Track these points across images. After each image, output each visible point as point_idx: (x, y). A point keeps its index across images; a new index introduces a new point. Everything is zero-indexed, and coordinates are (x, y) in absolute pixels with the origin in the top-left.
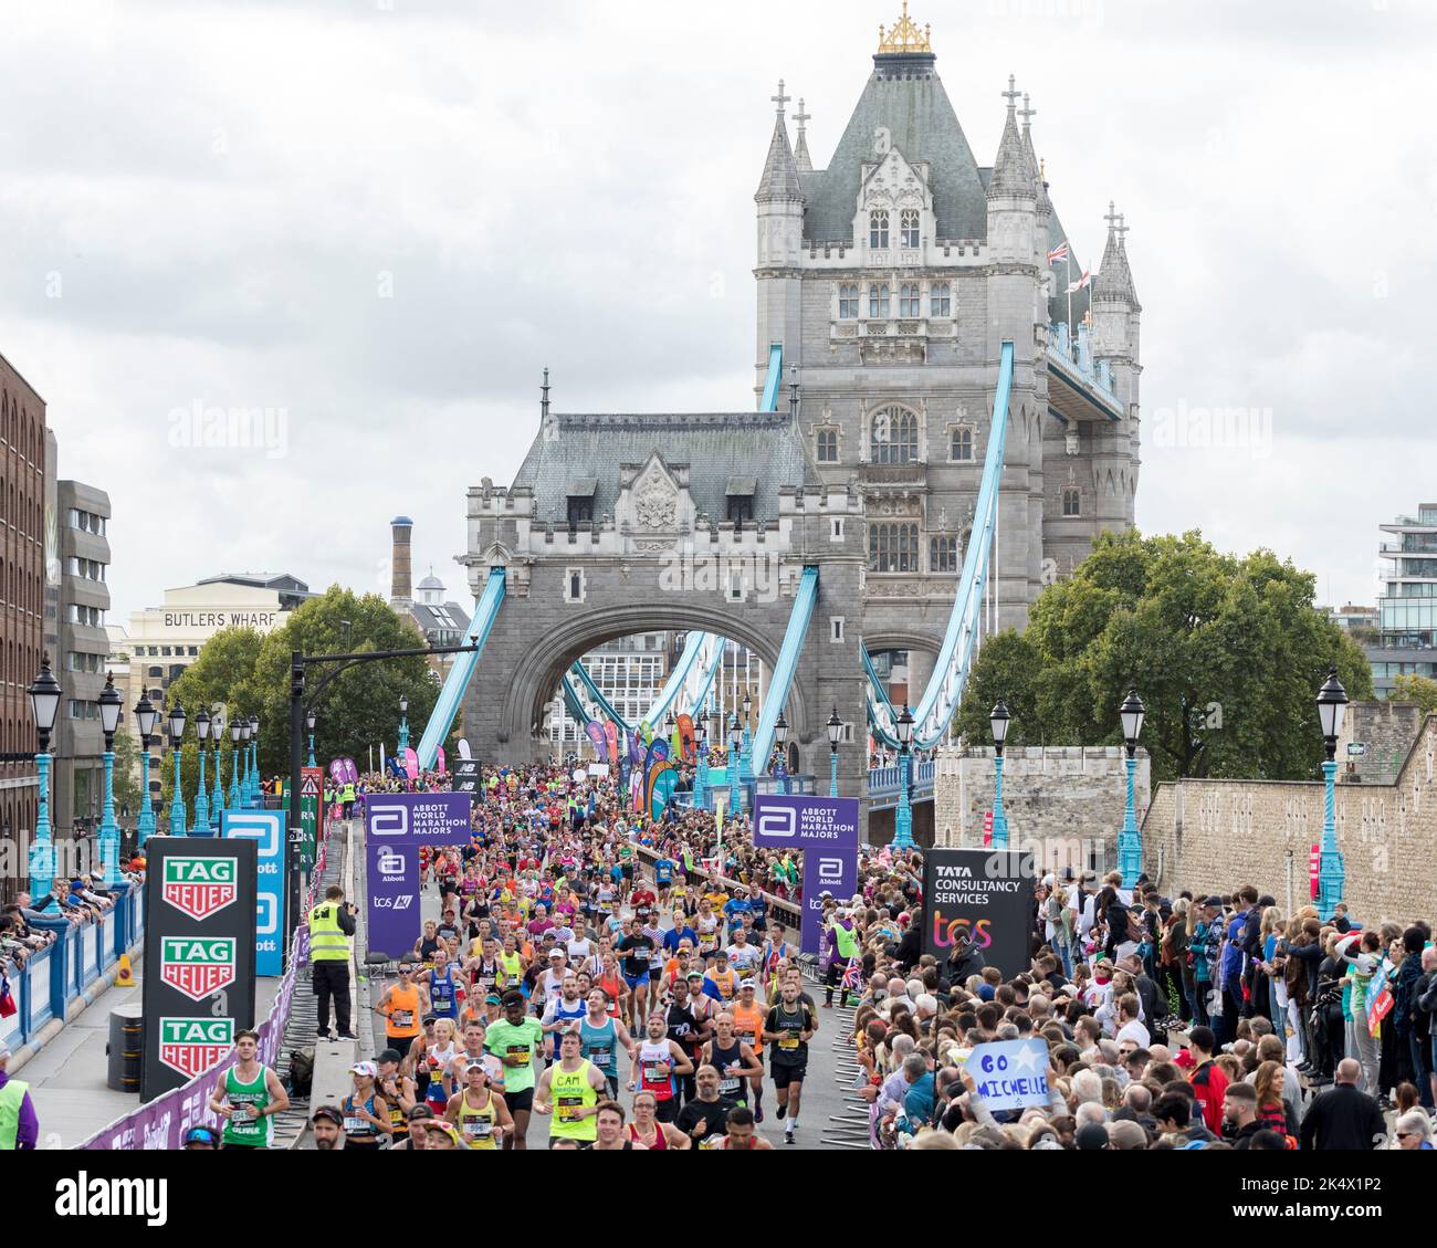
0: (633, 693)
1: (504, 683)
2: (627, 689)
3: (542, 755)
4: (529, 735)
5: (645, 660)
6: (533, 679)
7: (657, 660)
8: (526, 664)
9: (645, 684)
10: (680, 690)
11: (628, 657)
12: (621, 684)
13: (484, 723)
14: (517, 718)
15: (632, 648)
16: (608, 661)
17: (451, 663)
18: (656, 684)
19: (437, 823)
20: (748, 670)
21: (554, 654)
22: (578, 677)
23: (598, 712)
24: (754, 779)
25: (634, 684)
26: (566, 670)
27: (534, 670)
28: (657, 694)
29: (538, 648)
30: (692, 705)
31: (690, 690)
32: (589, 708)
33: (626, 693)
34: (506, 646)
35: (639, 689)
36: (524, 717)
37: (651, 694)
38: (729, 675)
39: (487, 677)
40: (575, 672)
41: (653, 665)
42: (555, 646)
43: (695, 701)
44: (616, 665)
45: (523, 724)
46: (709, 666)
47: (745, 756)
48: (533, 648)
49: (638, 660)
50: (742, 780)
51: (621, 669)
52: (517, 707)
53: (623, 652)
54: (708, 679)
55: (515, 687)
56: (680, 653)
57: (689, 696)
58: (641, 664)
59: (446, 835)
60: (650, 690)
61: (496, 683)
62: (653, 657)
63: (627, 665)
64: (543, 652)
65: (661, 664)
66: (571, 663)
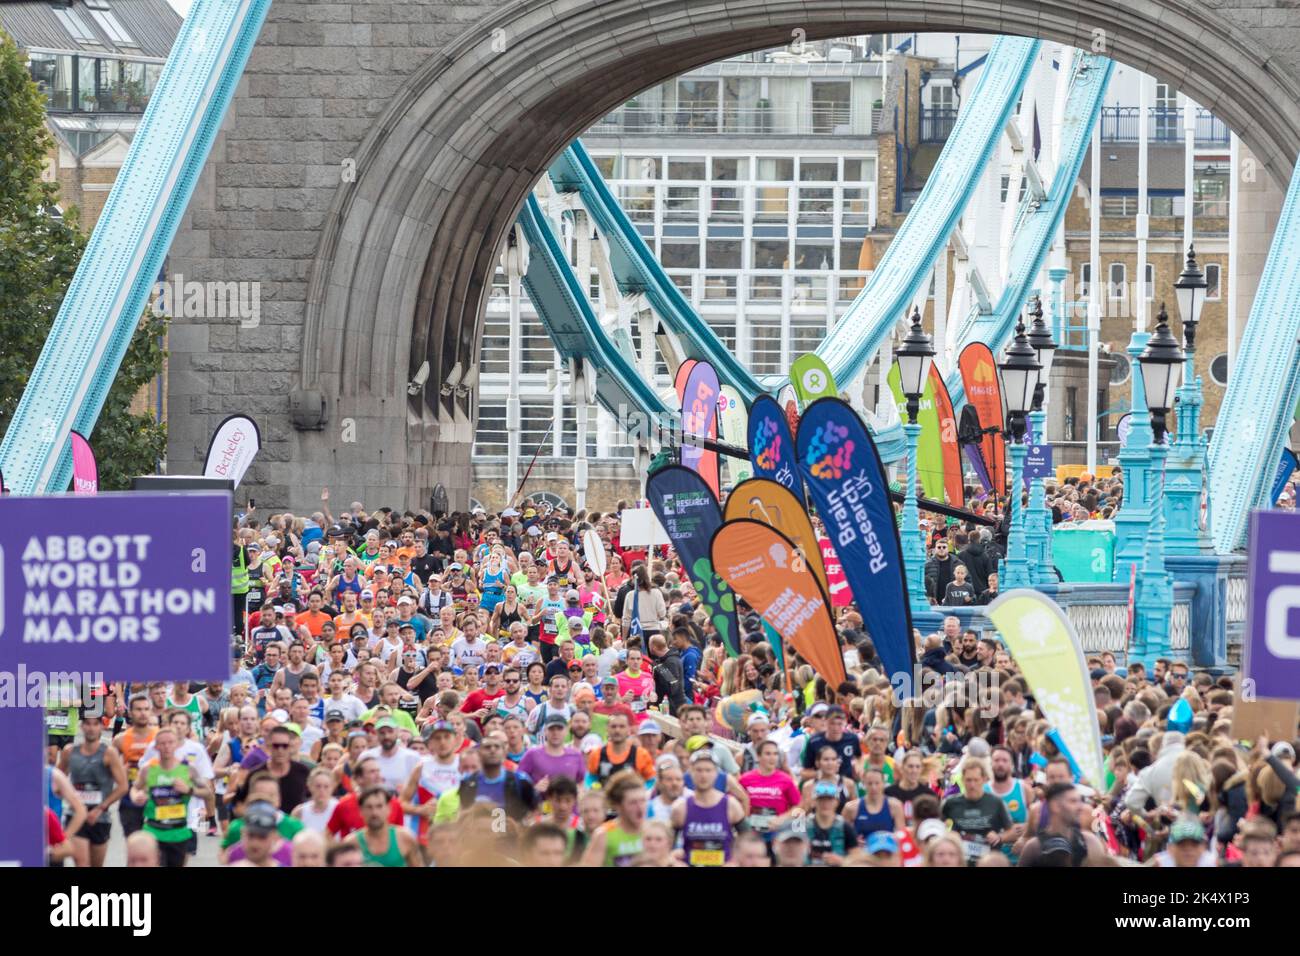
0: (765, 289)
1: (311, 218)
2: (746, 273)
3: (445, 478)
4: (398, 406)
5: (809, 170)
6: (420, 201)
7: (853, 169)
8: (390, 152)
9: (812, 257)
10: (941, 258)
11: (749, 155)
12: (725, 254)
13: (240, 362)
14: (357, 341)
15: (764, 125)
16: (678, 169)
17: (110, 174)
18: (851, 257)
19: (110, 603)
20: (1185, 206)
21: (495, 114)
22: (576, 201)
23: (648, 330)
24: (1212, 566)
25: (771, 253)
26: (535, 173)
27: (417, 173)
28: (849, 290)
29: (434, 94)
30: (985, 312)
31: (979, 260)
32: (614, 313)
33: (743, 288)
34: (324, 84)
35: (789, 272)
36: (382, 345)
37: (832, 289)
38: (1117, 225)
39: (251, 197)
40: (568, 186)
41: (839, 185)
42: (498, 83)
43: (995, 297)
44: (707, 185)
45: (381, 368)
46: (1046, 173)
47: (1182, 482)
48: (417, 92)
49: (785, 170)
50: (1174, 566)
51: (724, 199)
52: (360, 305)
53: (733, 137)
54: (1041, 222)
55: (352, 233)
56: (938, 143)
57: (974, 280)
58: (795, 185)
59: (140, 646)
60: (830, 277)
61: (281, 219)
62: (840, 157)
63: (747, 186)
64: (451, 109)
65: (869, 185)
66: (553, 148)
